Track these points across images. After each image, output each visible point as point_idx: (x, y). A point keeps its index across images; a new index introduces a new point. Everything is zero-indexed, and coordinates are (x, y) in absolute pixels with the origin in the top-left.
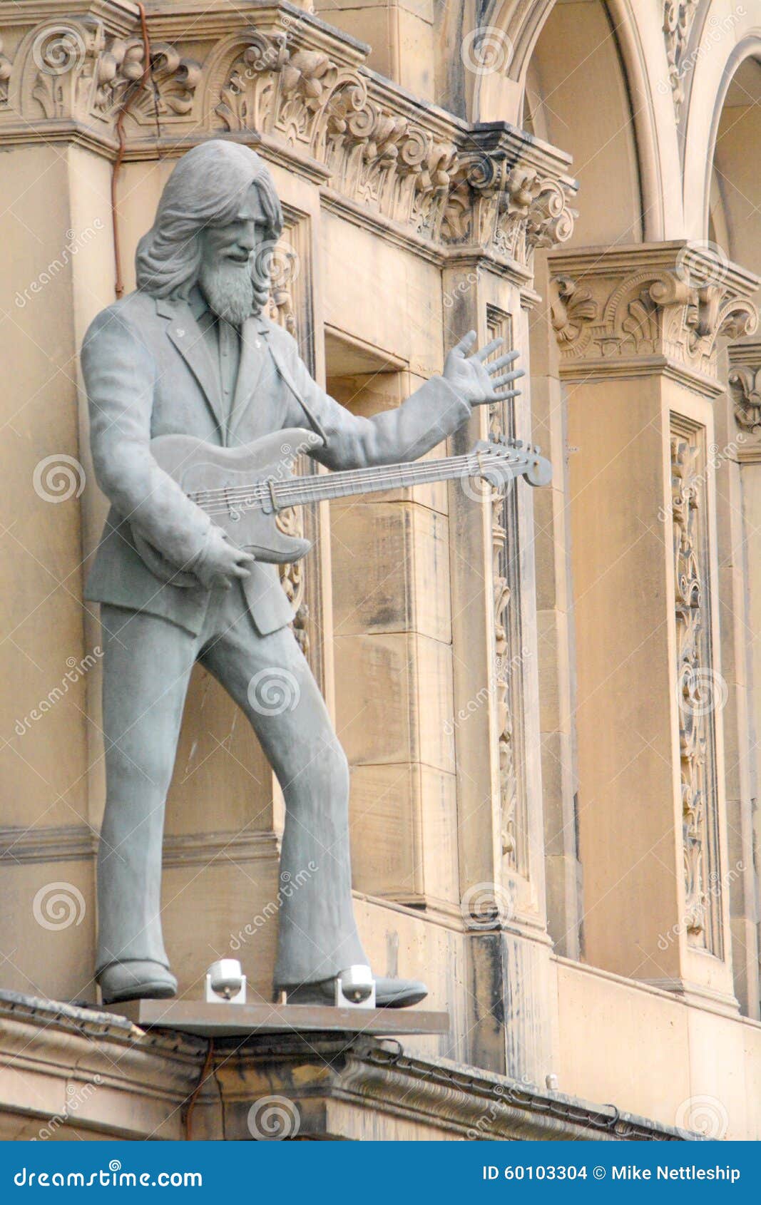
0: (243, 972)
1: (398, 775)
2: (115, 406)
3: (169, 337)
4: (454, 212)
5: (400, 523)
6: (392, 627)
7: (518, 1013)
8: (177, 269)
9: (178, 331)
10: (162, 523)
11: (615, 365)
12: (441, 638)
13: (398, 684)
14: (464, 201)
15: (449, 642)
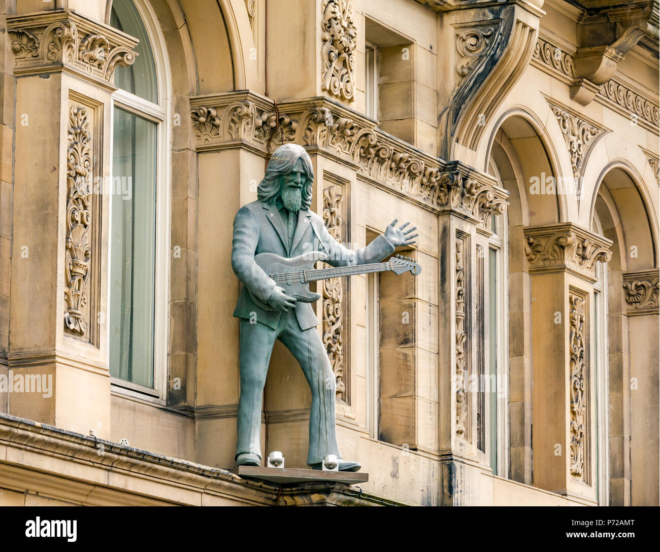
0: (284, 456)
1: (409, 400)
2: (241, 241)
3: (267, 217)
4: (442, 194)
5: (412, 306)
6: (408, 345)
7: (461, 491)
8: (271, 191)
9: (271, 214)
10: (256, 285)
11: (548, 268)
12: (432, 351)
13: (410, 366)
14: (446, 191)
15: (437, 352)
